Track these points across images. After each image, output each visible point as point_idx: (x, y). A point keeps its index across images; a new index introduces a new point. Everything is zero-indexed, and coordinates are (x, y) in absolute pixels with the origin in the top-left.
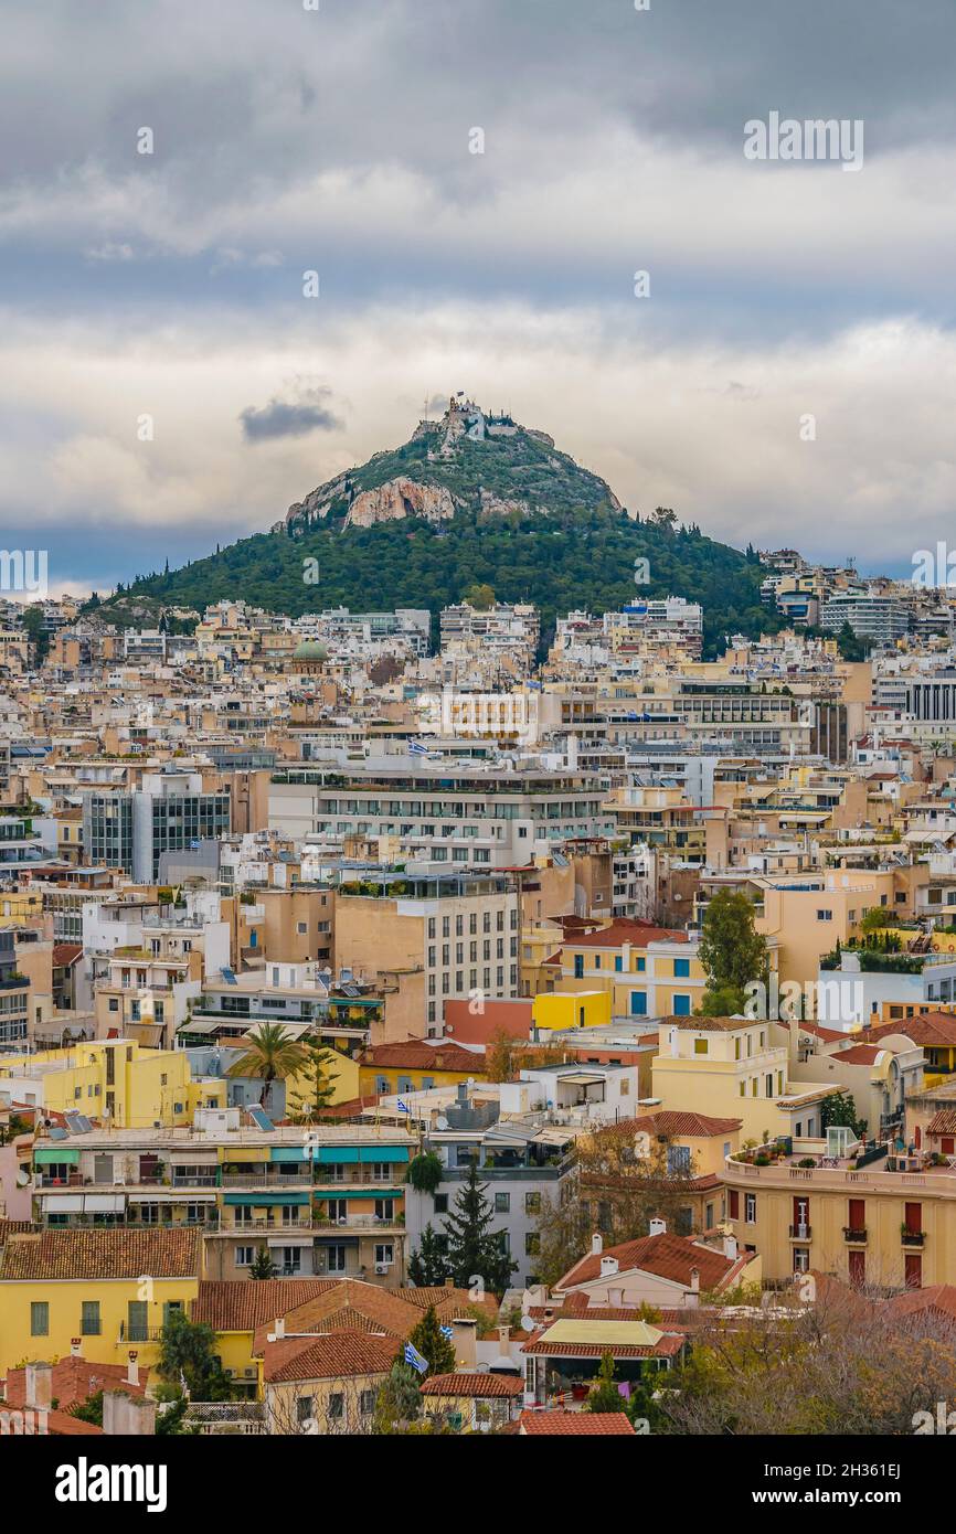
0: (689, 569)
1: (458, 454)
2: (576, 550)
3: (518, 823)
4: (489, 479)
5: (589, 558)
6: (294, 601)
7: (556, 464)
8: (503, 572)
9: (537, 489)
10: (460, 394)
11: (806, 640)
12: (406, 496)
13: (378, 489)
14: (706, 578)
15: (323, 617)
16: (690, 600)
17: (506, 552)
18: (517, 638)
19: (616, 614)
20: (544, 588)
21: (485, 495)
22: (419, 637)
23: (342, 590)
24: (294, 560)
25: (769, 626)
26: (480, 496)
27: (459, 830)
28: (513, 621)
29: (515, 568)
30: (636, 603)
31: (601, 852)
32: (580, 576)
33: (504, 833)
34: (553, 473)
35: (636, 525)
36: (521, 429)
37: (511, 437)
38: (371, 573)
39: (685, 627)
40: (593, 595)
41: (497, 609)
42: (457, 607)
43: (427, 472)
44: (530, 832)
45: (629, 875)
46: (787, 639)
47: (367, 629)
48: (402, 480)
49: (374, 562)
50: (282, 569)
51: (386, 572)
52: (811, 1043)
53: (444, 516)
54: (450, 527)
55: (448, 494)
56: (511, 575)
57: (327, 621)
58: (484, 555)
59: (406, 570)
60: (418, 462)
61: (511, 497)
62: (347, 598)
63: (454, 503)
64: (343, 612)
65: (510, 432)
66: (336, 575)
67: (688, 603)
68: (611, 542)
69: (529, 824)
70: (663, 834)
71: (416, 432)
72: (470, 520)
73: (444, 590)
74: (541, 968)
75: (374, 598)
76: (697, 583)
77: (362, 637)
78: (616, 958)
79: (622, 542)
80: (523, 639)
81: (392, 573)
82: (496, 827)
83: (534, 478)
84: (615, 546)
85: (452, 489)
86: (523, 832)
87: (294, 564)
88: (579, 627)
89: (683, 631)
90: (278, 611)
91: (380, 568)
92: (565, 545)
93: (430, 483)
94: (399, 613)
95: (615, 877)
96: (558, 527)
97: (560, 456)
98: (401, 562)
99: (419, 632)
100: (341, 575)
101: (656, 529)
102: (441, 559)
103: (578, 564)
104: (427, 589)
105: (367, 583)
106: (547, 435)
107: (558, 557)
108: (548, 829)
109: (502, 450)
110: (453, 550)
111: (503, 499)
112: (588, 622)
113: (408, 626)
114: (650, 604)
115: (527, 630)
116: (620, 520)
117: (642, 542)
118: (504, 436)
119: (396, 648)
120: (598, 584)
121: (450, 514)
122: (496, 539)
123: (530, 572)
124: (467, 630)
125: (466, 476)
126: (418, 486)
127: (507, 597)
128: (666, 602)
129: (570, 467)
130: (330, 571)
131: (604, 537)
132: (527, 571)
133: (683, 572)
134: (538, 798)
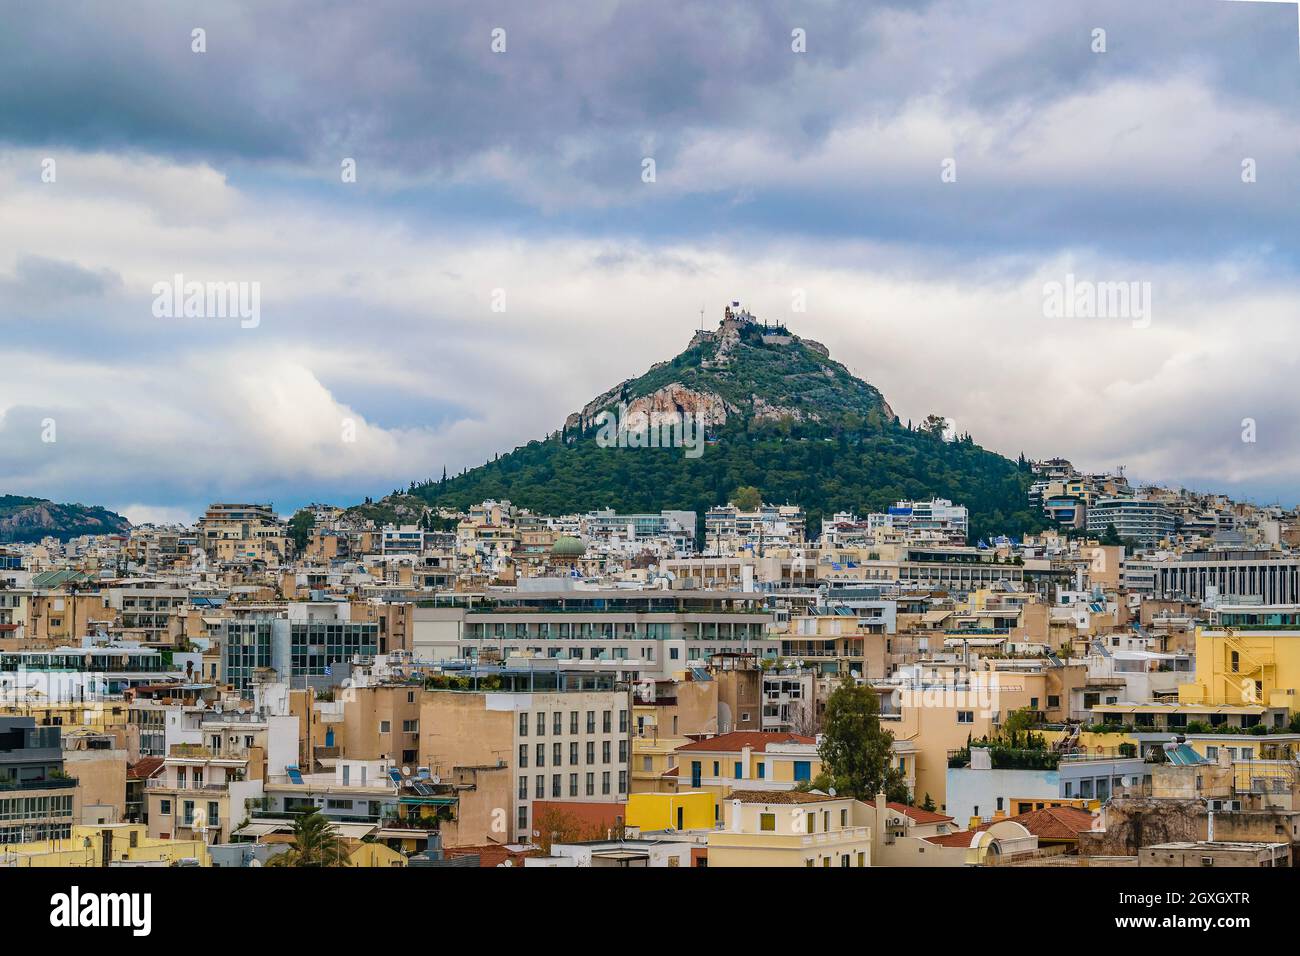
0: (959, 475)
1: (732, 362)
2: (847, 455)
3: (669, 644)
4: (762, 386)
5: (859, 463)
6: (563, 504)
7: (830, 374)
8: (771, 475)
9: (810, 396)
10: (736, 304)
11: (1068, 540)
12: (679, 402)
13: (651, 395)
14: (975, 483)
15: (588, 517)
16: (955, 503)
17: (777, 456)
18: (781, 538)
19: (881, 514)
20: (812, 491)
21: (758, 401)
22: (684, 538)
23: (612, 494)
24: (566, 465)
25: (1034, 528)
26: (752, 403)
27: (608, 652)
28: (778, 521)
29: (785, 473)
30: (901, 505)
31: (750, 667)
32: (849, 480)
33: (654, 654)
34: (827, 381)
35: (908, 433)
36: (796, 339)
37: (786, 346)
38: (642, 477)
39: (949, 527)
40: (861, 498)
41: (763, 510)
42: (723, 509)
43: (700, 379)
44: (682, 653)
45: (781, 694)
46: (1050, 539)
47: (631, 528)
48: (675, 387)
49: (643, 466)
50: (552, 473)
51: (656, 477)
52: (901, 823)
53: (716, 423)
54: (721, 433)
55: (720, 400)
56: (780, 479)
57: (591, 521)
58: (754, 461)
59: (677, 474)
60: (692, 369)
61: (783, 404)
62: (616, 501)
63: (726, 410)
64: (609, 513)
65: (783, 341)
66: (606, 479)
67: (954, 505)
68: (881, 448)
69: (681, 645)
70: (835, 663)
71: (692, 342)
72: (742, 426)
73: (714, 493)
74: (661, 780)
75: (642, 500)
76: (965, 487)
77: (626, 537)
78: (736, 763)
79: (892, 448)
80: (787, 539)
81: (661, 476)
82: (646, 648)
83: (806, 387)
84: (885, 452)
85: (723, 394)
86: (674, 653)
87: (565, 469)
88: (843, 528)
89: (946, 532)
90: (545, 513)
91: (649, 472)
92: (836, 451)
93: (703, 389)
94: (666, 514)
95: (765, 696)
96: (829, 433)
97: (834, 365)
98: (671, 466)
99: (684, 533)
100: (611, 479)
101: (927, 436)
102: (712, 463)
103: (848, 469)
104: (695, 492)
105: (636, 487)
106: (822, 345)
107: (829, 462)
108: (702, 651)
109: (776, 358)
110: (724, 455)
111: (774, 405)
112: (853, 523)
113: (674, 526)
114: (915, 505)
115: (791, 530)
116: (892, 428)
117: (913, 449)
118: (779, 345)
119: (659, 546)
120: (867, 488)
121: (722, 420)
122: (767, 445)
123: (799, 476)
124: (732, 531)
125: (738, 383)
126: (691, 392)
127: (774, 499)
128: (931, 504)
129: (844, 376)
130: (600, 474)
131: (875, 444)
132: (796, 475)
133: (953, 477)
134: (692, 617)
